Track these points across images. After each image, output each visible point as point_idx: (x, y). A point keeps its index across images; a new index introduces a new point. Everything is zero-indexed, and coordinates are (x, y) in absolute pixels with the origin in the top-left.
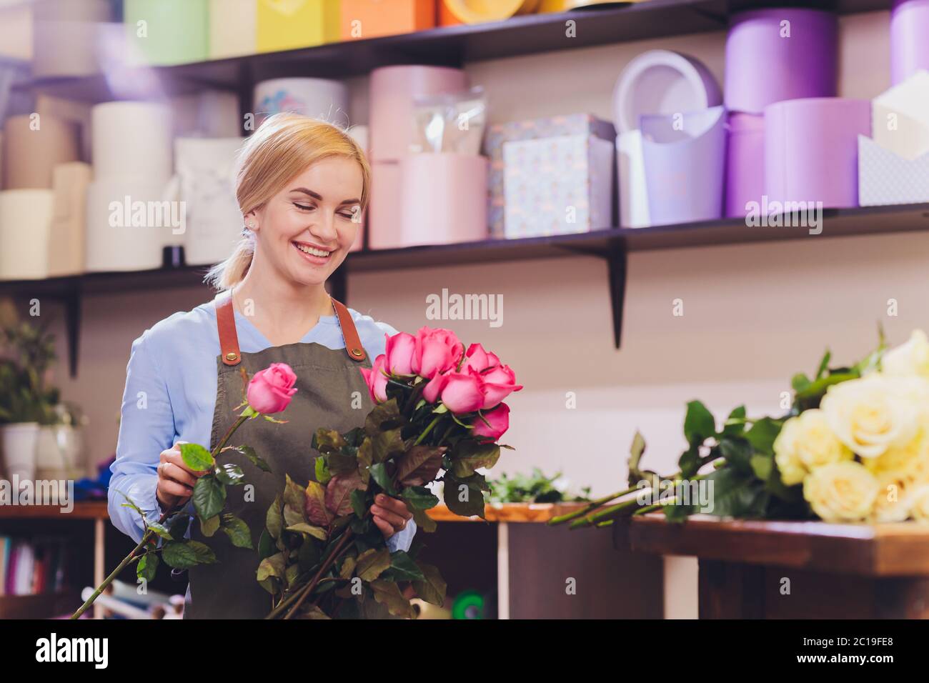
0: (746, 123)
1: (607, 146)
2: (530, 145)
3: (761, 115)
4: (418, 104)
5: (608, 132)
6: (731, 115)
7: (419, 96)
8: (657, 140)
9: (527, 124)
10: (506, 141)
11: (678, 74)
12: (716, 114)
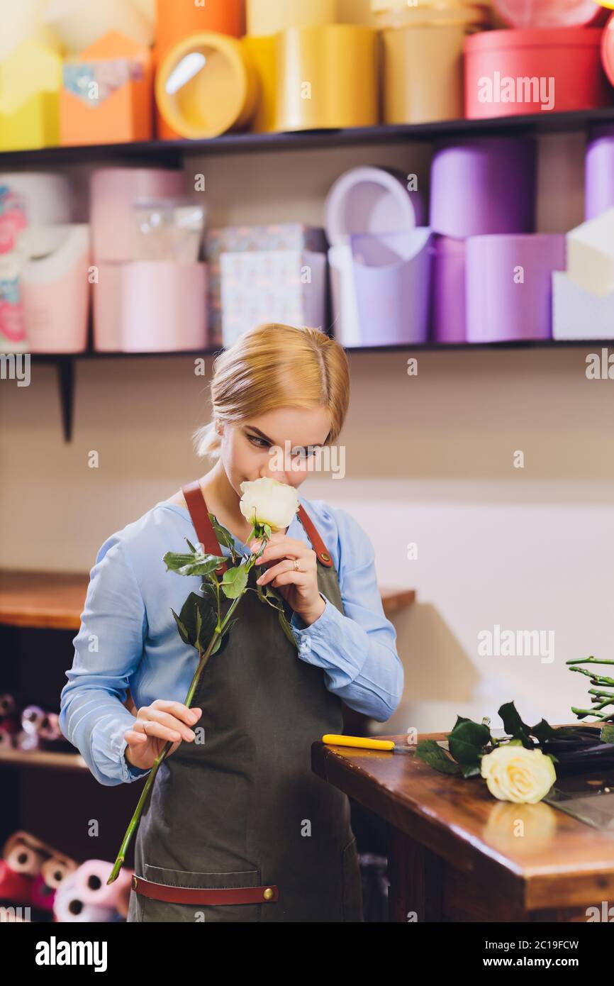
0: (450, 247)
1: (319, 259)
2: (247, 258)
3: (462, 240)
4: (138, 207)
5: (319, 242)
6: (436, 238)
7: (144, 199)
8: (369, 263)
9: (244, 232)
10: (223, 249)
11: (383, 189)
12: (422, 235)
